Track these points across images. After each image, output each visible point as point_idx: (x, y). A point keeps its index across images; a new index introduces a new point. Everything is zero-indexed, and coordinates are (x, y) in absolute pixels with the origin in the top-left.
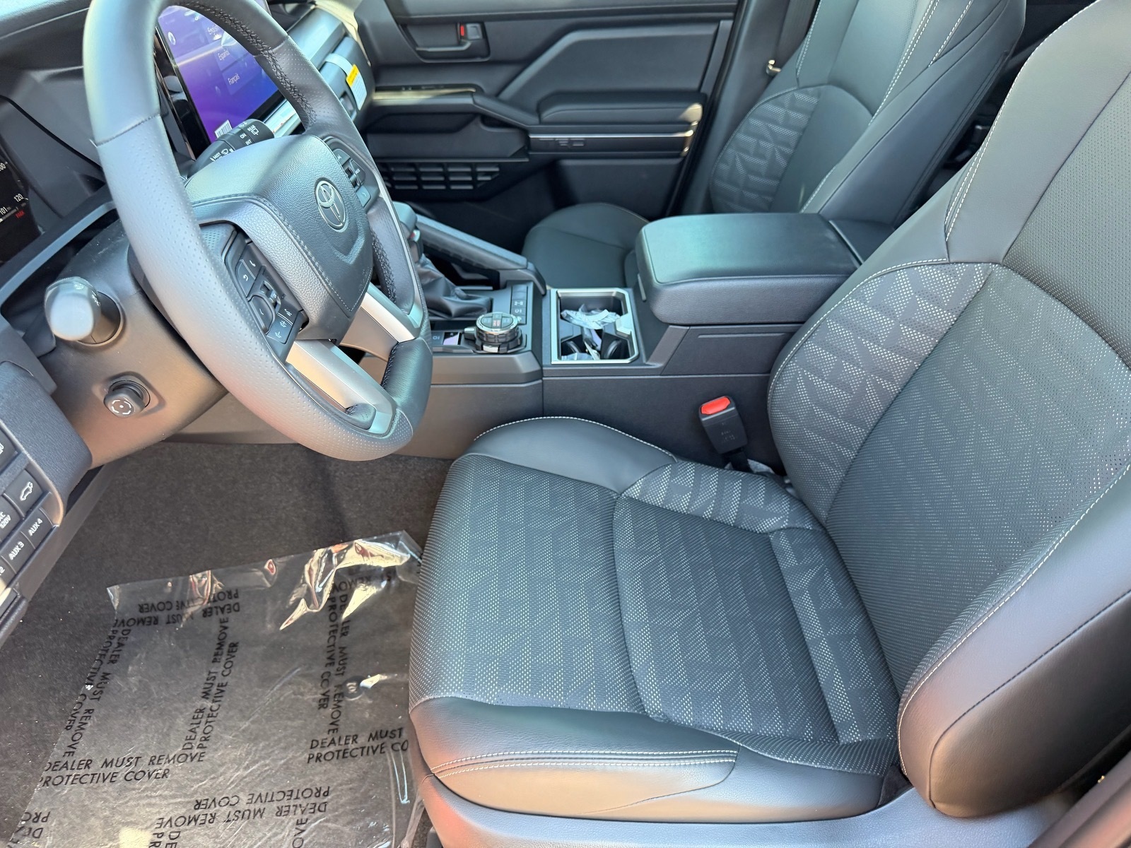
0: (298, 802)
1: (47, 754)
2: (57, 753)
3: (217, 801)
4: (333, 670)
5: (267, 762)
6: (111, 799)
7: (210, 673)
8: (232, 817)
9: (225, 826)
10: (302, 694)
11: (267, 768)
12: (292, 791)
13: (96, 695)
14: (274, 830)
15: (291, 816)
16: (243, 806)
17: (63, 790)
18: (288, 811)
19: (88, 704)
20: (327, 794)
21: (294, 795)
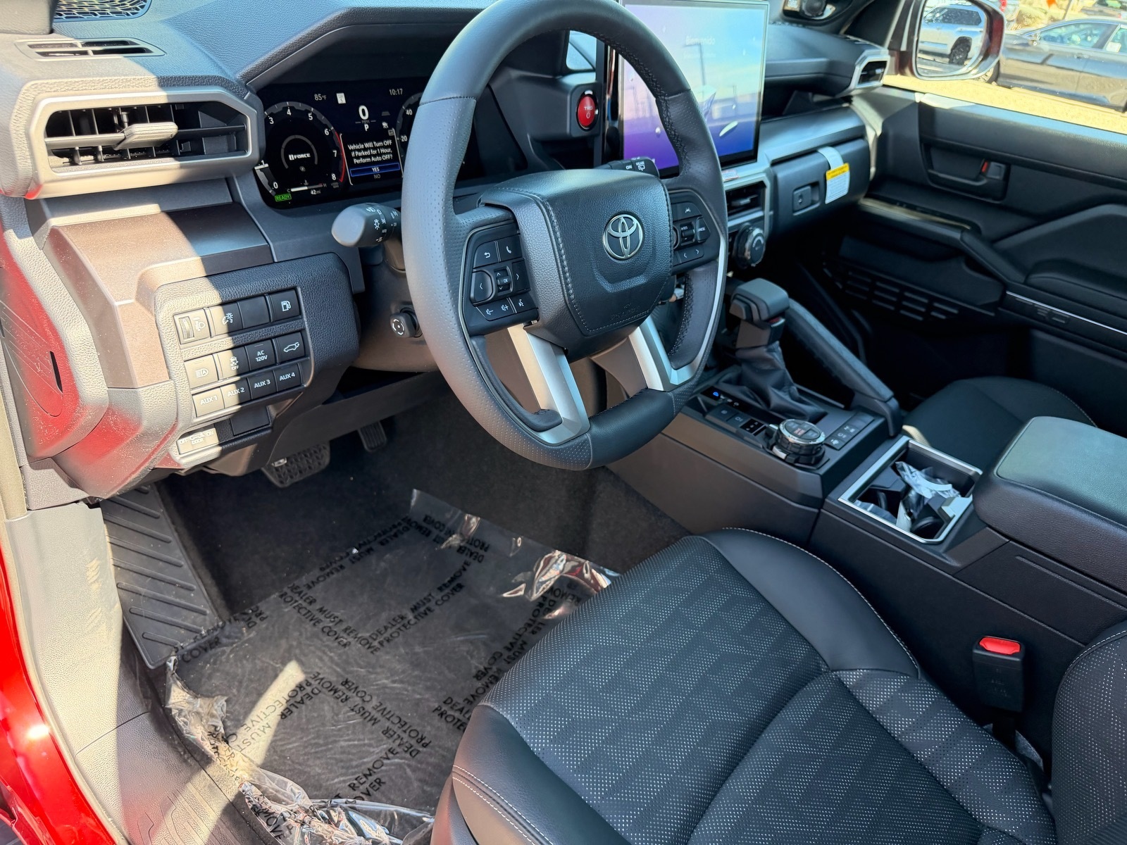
0: (403, 735)
1: (297, 578)
2: (304, 580)
3: (358, 690)
4: (506, 654)
5: (410, 688)
6: (304, 636)
7: (430, 595)
8: (356, 709)
9: (348, 712)
10: (472, 657)
11: (406, 693)
12: (406, 723)
13: (356, 559)
14: (372, 742)
15: (390, 741)
16: (369, 707)
17: (286, 607)
18: (392, 736)
19: (346, 562)
20: (425, 746)
21: (404, 728)
